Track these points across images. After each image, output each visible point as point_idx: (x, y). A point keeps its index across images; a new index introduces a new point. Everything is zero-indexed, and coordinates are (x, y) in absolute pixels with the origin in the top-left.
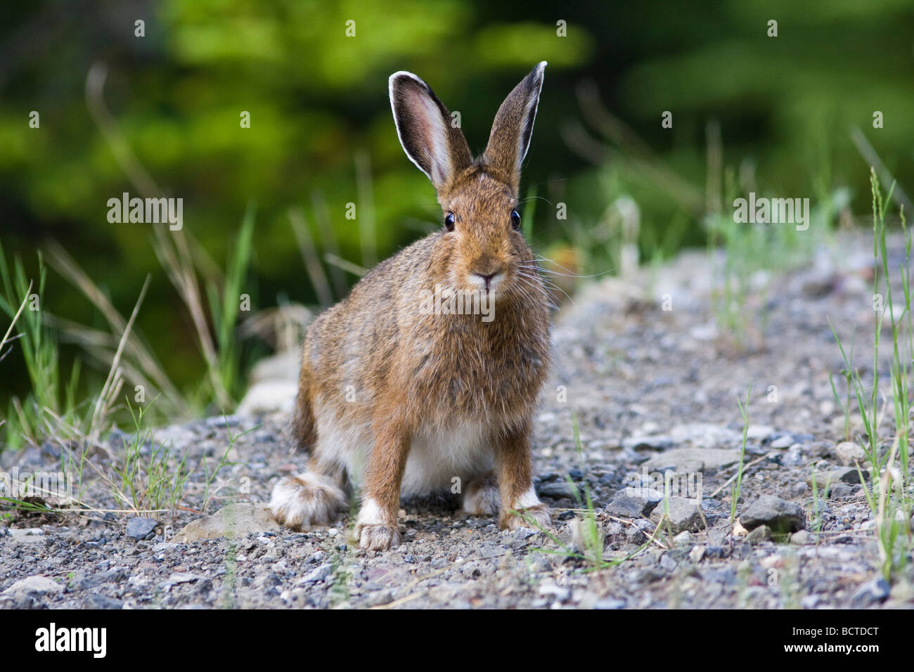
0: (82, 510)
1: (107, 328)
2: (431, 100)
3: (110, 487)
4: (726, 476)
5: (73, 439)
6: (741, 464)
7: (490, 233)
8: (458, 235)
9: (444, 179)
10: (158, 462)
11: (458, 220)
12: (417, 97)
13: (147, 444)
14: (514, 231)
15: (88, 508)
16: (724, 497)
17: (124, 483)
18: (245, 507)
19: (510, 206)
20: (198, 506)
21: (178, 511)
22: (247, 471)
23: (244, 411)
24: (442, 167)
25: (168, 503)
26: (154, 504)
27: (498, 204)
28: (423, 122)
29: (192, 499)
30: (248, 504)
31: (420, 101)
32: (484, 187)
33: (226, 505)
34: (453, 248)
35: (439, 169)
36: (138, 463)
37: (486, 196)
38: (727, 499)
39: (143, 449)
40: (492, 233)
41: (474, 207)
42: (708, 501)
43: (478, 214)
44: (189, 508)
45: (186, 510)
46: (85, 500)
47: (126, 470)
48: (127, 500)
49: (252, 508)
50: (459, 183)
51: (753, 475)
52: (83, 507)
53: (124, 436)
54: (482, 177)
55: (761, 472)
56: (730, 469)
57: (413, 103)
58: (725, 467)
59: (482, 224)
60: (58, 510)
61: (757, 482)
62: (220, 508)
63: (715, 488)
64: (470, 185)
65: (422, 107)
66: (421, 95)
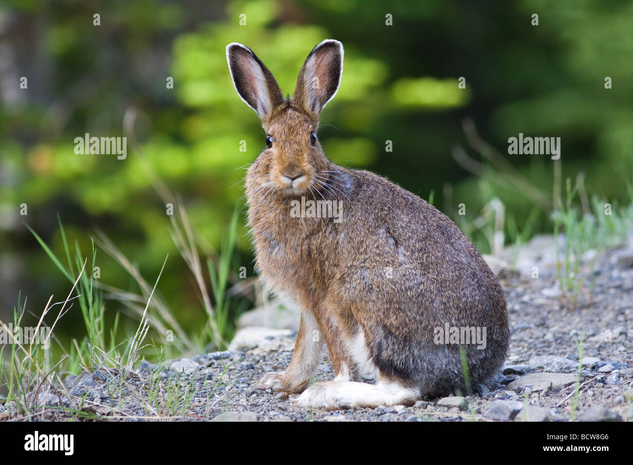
0: (121, 417)
1: (139, 291)
2: (255, 61)
3: (141, 401)
4: (567, 392)
5: (115, 367)
6: (578, 383)
7: (295, 150)
8: (274, 150)
9: (266, 113)
10: (174, 383)
11: (274, 140)
12: (245, 59)
13: (166, 371)
14: (312, 147)
15: (125, 416)
16: (566, 406)
17: (150, 398)
18: (234, 415)
19: (309, 130)
20: (202, 414)
21: (188, 417)
22: (235, 389)
23: (232, 348)
24: (264, 105)
25: (181, 412)
26: (171, 413)
27: (301, 129)
28: (250, 75)
29: (197, 409)
30: (236, 412)
31: (247, 62)
32: (291, 118)
33: (221, 413)
34: (271, 159)
35: (262, 106)
36: (160, 384)
37: (292, 124)
38: (568, 408)
39: (164, 375)
40: (296, 149)
41: (285, 132)
42: (555, 409)
43: (287, 136)
44: (195, 415)
45: (193, 417)
46: (123, 410)
47: (152, 389)
48: (152, 410)
49: (239, 415)
50: (275, 116)
51: (586, 391)
52: (122, 415)
53: (151, 366)
54: (290, 111)
55: (592, 388)
56: (570, 387)
57: (243, 63)
58: (566, 386)
59: (290, 143)
60: (105, 417)
61: (589, 396)
62: (217, 415)
63: (560, 400)
64: (282, 117)
65: (249, 66)
66: (247, 57)
